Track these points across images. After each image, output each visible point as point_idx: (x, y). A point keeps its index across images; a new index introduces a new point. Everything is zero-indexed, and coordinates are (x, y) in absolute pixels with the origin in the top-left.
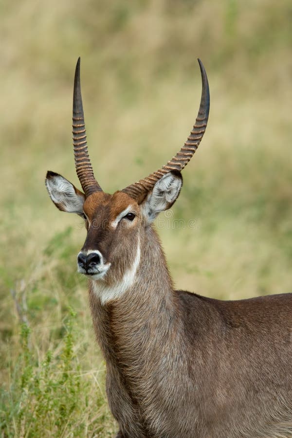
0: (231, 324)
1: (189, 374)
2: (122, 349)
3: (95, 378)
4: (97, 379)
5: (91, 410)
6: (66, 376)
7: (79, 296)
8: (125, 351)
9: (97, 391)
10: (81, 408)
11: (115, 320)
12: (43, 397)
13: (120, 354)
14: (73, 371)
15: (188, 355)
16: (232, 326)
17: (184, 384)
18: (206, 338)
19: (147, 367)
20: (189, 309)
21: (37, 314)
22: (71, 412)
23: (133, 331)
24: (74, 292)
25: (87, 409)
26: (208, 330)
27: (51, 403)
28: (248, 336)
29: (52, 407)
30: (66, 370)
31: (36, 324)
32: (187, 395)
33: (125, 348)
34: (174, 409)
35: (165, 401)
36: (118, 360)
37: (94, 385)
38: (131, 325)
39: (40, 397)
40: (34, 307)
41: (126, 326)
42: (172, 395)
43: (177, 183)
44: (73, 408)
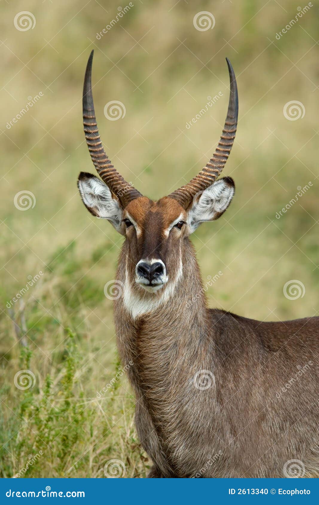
0: (269, 347)
1: (217, 398)
2: (147, 369)
3: (100, 406)
4: (103, 407)
5: (97, 441)
6: (67, 403)
7: (83, 317)
8: (150, 371)
9: (103, 420)
10: (86, 439)
11: (144, 336)
12: (43, 427)
13: (144, 374)
14: (76, 398)
15: (218, 377)
16: (271, 350)
17: (211, 409)
18: (239, 362)
19: (172, 389)
20: (222, 330)
21: (38, 336)
22: (74, 443)
23: (161, 349)
24: (77, 312)
25: (92, 439)
26: (242, 352)
27: (53, 433)
28: (287, 361)
29: (53, 438)
30: (67, 397)
31: (35, 347)
32: (214, 420)
33: (151, 368)
34: (198, 436)
35: (190, 427)
36: (141, 381)
37: (99, 413)
38: (160, 343)
39: (41, 426)
40: (34, 329)
41: (154, 344)
42: (197, 420)
43: (229, 192)
44: (76, 438)
